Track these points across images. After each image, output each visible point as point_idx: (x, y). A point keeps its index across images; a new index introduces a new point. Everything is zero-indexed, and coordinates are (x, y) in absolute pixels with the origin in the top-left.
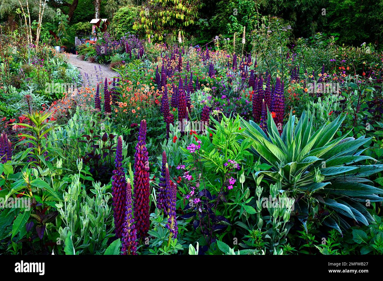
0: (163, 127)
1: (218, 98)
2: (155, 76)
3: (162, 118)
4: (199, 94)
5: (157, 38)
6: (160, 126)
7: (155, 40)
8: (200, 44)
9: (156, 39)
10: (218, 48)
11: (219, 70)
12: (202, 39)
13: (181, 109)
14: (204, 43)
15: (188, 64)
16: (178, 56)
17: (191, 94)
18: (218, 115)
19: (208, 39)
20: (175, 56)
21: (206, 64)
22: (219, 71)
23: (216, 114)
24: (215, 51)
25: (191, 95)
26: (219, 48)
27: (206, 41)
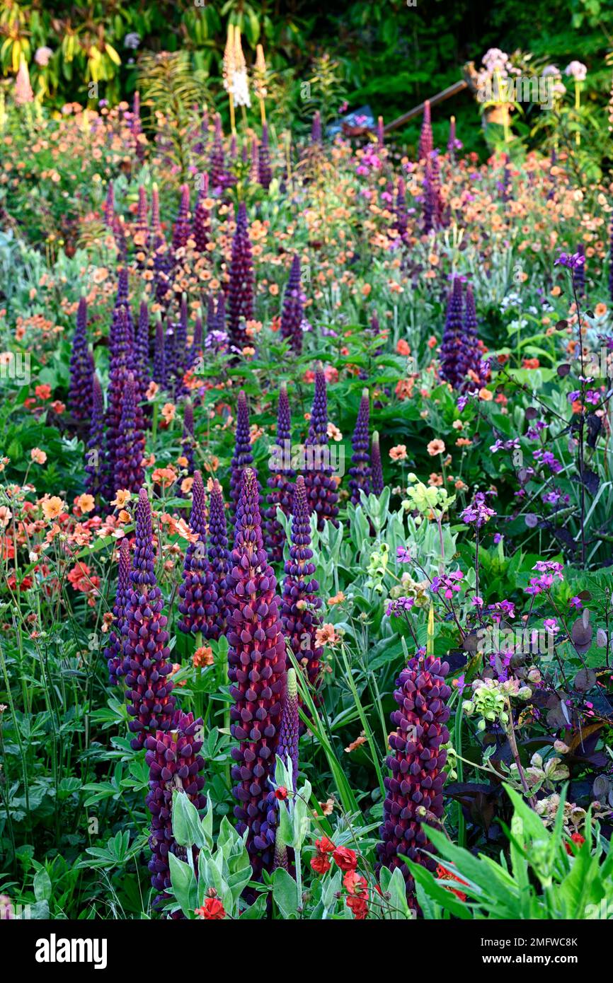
0: (127, 783)
1: (509, 551)
2: (65, 370)
3: (119, 712)
4: (378, 523)
5: (80, 65)
6: (103, 770)
7: (61, 77)
8: (381, 104)
9: (68, 75)
10: (509, 137)
11: (513, 316)
12: (393, 67)
13: (246, 684)
14: (404, 94)
15: (295, 273)
16: (225, 218)
17: (320, 527)
18: (505, 717)
19: (432, 64)
20: (202, 213)
21: (420, 269)
22: (514, 326)
23: (491, 716)
24: (484, 154)
25: (321, 535)
26: (515, 130)
27: (424, 77)
